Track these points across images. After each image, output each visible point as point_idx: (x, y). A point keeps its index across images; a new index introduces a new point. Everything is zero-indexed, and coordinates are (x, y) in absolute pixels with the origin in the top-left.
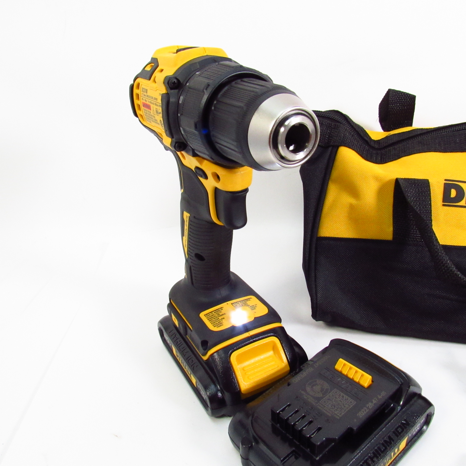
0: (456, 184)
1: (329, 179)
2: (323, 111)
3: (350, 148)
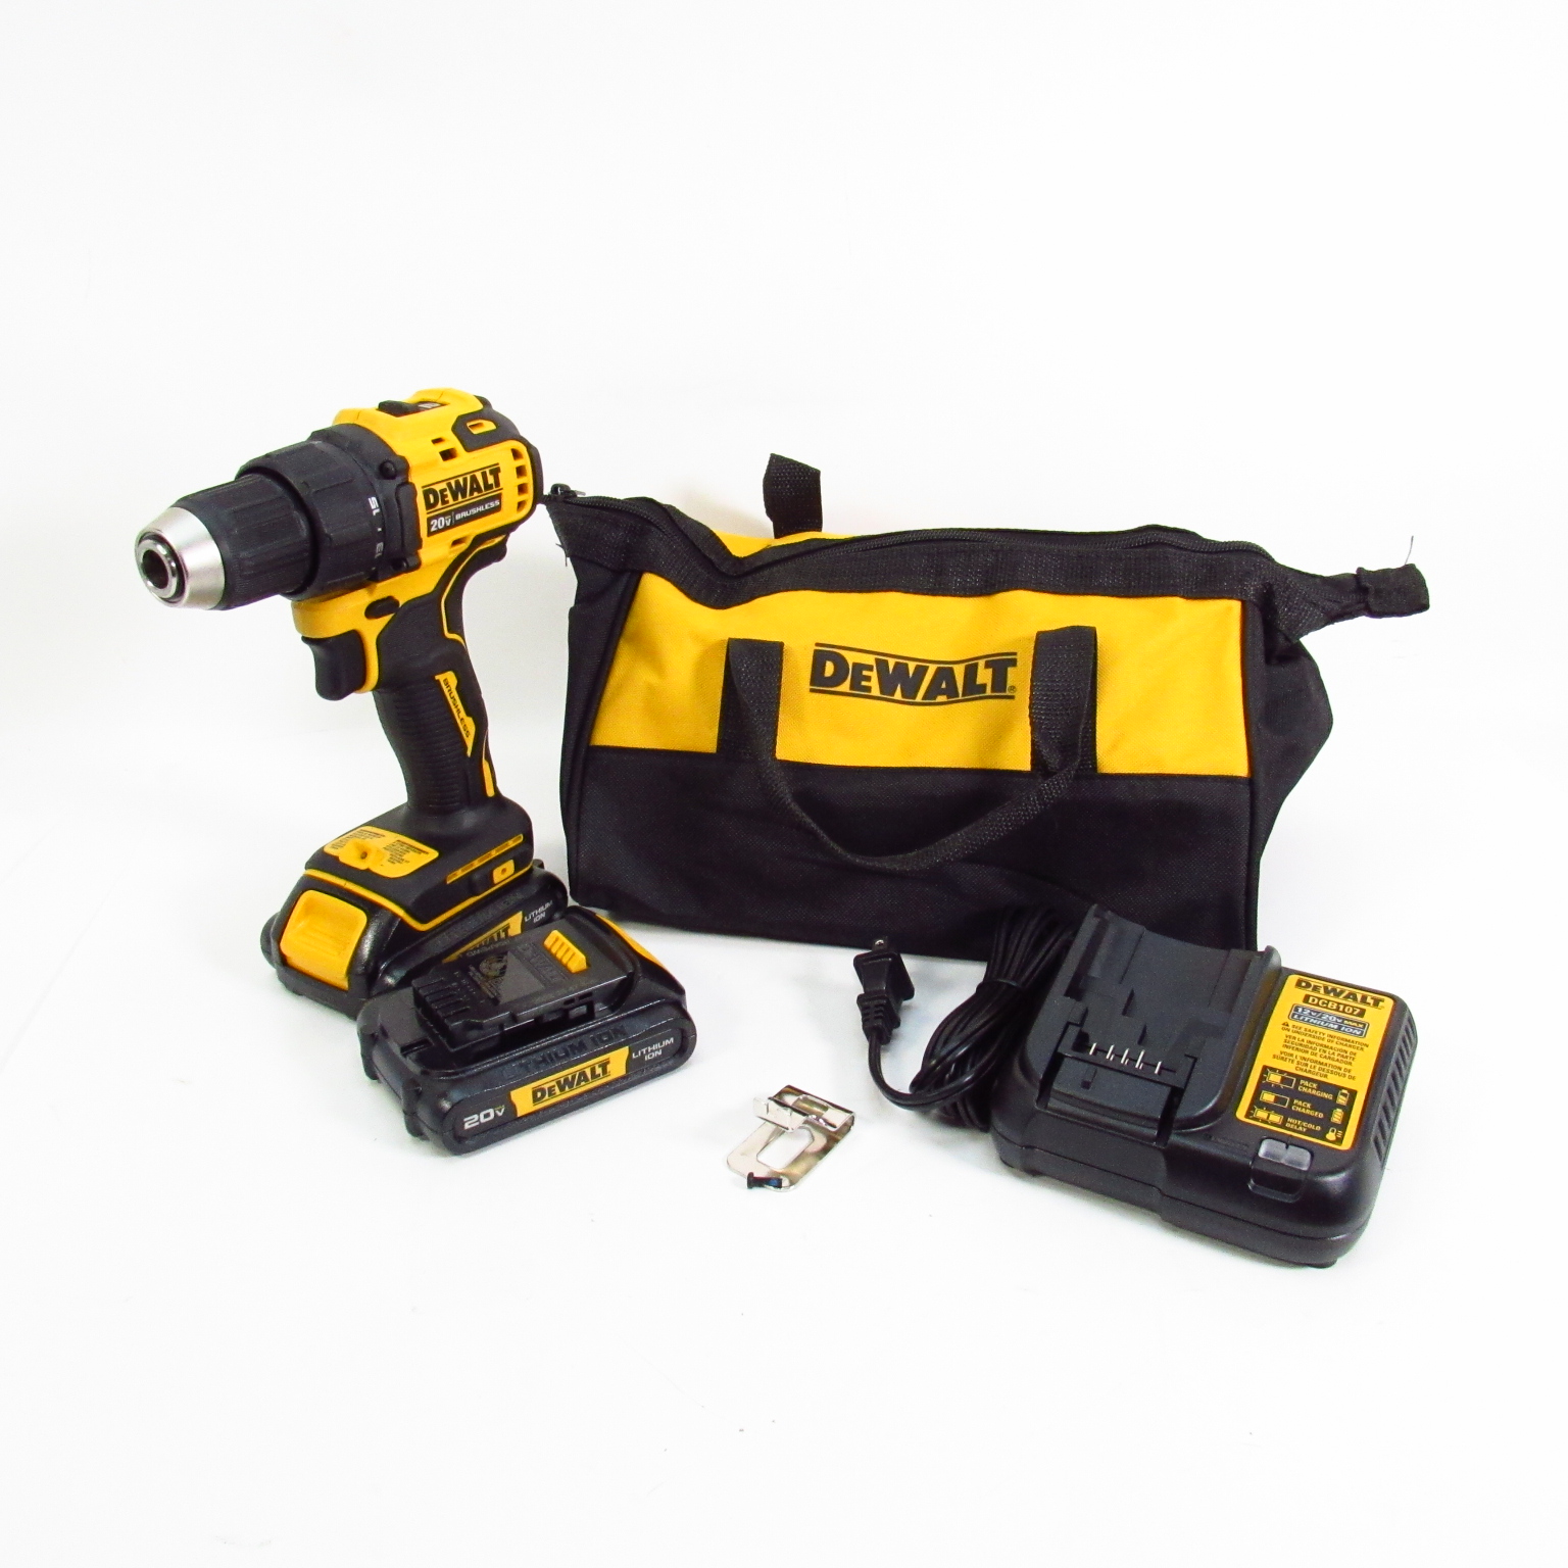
0: (835, 653)
1: (620, 634)
2: (622, 498)
3: (662, 576)
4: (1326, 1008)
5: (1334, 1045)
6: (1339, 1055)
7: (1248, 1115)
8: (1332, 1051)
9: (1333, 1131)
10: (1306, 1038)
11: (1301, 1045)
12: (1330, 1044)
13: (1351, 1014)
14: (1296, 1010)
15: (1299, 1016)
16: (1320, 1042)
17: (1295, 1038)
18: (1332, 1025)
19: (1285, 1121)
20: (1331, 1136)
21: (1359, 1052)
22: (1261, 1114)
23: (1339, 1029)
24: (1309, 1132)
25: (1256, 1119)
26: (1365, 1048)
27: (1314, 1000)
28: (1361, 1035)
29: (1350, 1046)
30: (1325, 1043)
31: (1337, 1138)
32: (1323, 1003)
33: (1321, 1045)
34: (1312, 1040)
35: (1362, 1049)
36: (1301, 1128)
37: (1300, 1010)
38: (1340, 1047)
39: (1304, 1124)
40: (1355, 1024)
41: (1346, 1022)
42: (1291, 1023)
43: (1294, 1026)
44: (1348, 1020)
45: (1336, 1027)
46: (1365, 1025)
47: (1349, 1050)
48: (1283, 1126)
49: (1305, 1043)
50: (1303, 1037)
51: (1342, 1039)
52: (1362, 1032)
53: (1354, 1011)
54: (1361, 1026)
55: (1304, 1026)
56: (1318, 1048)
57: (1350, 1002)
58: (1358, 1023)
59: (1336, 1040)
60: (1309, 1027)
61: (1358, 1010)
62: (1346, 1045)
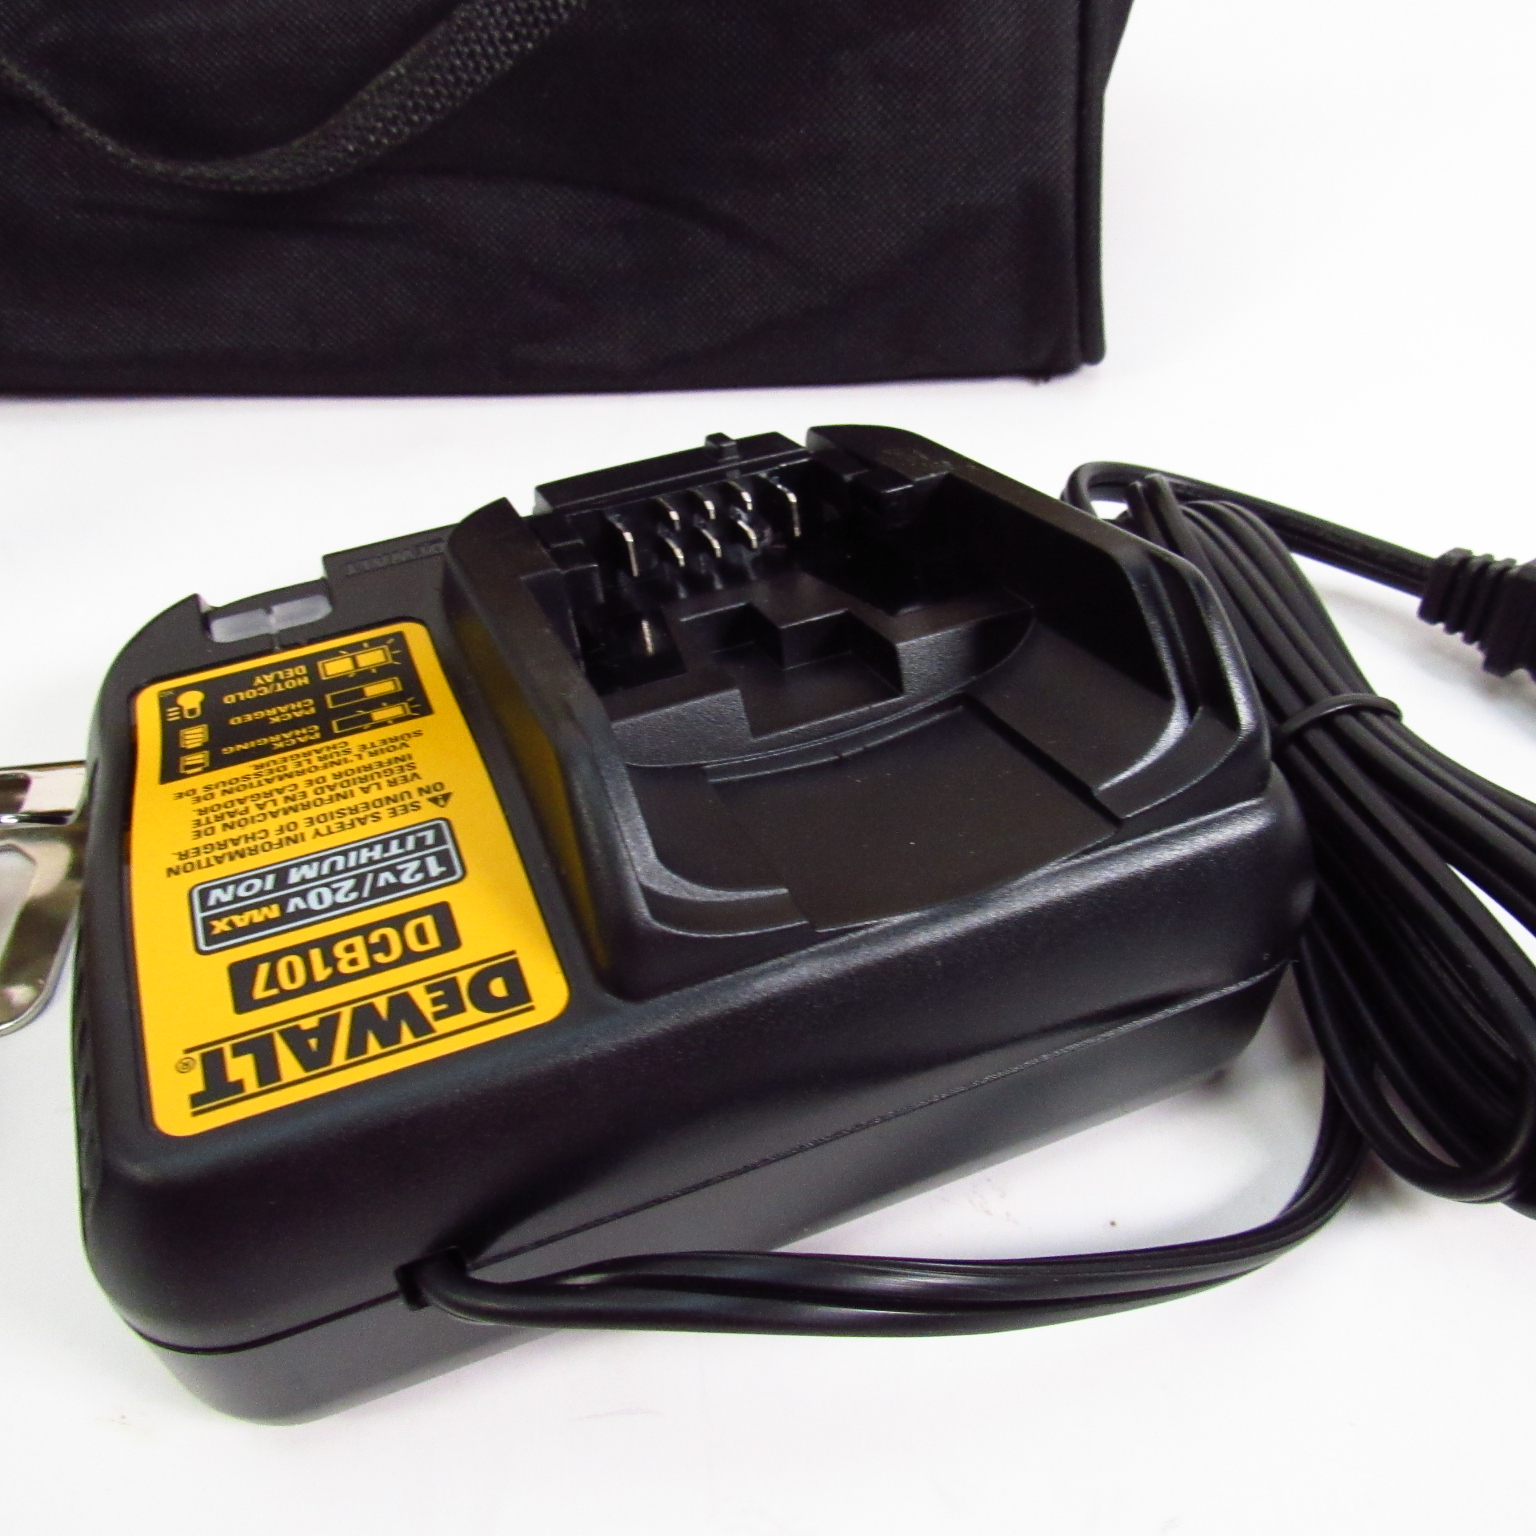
4: (365, 931)
5: (272, 825)
6: (247, 810)
7: (399, 640)
8: (270, 807)
9: (192, 712)
10: (359, 798)
11: (363, 780)
12: (283, 820)
13: (273, 957)
14: (443, 859)
15: (420, 844)
16: (314, 812)
17: (393, 783)
18: (310, 872)
19: (313, 673)
20: (192, 701)
21: (189, 843)
22: (371, 659)
23: (281, 875)
24: (245, 680)
25: (374, 643)
26: (175, 862)
27: (421, 936)
28: (204, 894)
29: (223, 845)
30: (300, 817)
31: (175, 704)
32: (384, 946)
33: (306, 807)
34: (343, 804)
35: (183, 856)
36: (269, 678)
37: (434, 869)
38: (249, 829)
39: (266, 691)
40: (241, 921)
41: (274, 912)
42: (429, 812)
43: (416, 807)
44: (269, 923)
45: (294, 876)
46: (211, 939)
47: (221, 836)
48: (311, 661)
49: (356, 788)
50: (369, 798)
51: (254, 851)
52: (204, 907)
53: (272, 981)
54: (221, 926)
55: (388, 824)
56: (311, 797)
57: (304, 1009)
58: (236, 932)
59: (274, 838)
60: (372, 829)
61: (259, 992)
62: (235, 842)
